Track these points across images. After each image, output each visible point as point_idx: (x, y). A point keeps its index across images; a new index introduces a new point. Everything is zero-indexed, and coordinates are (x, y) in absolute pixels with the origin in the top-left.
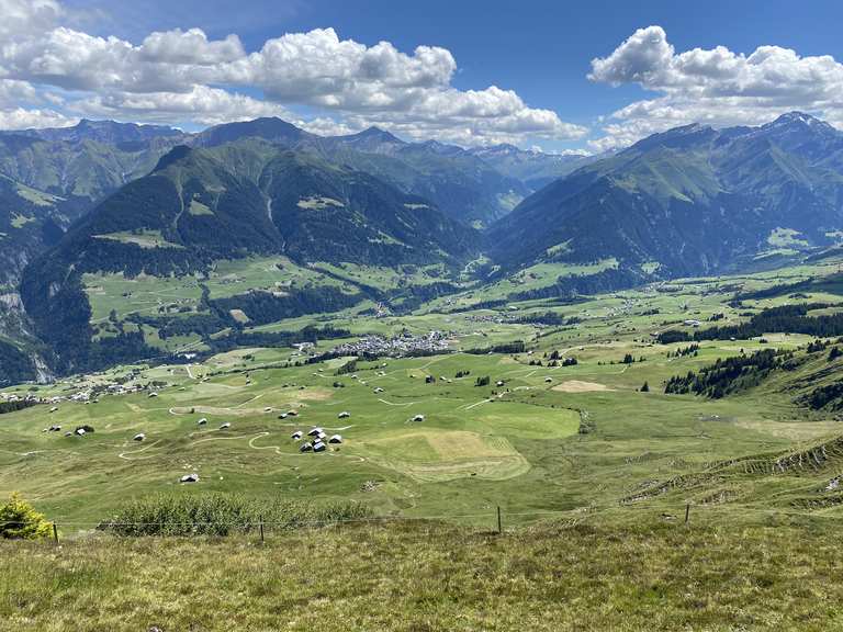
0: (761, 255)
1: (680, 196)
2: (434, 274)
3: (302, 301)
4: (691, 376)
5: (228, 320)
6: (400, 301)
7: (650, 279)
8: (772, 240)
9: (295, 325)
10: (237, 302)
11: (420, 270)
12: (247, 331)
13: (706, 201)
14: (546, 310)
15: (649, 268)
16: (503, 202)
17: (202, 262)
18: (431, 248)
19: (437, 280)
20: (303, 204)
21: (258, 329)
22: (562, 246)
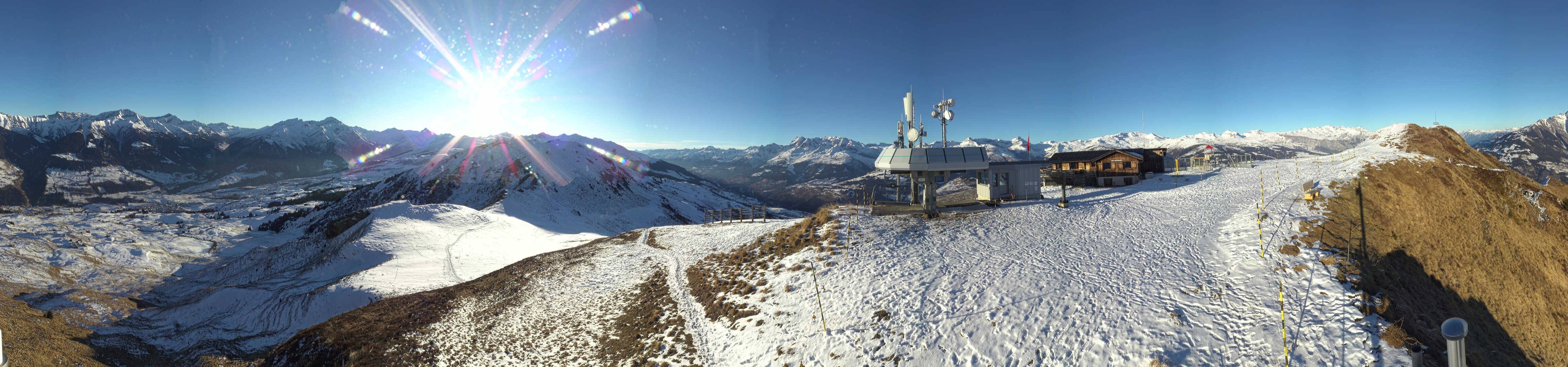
0: (321, 170)
1: (291, 146)
2: (189, 177)
3: (127, 186)
4: (270, 222)
5: (97, 192)
6: (172, 188)
7: (279, 179)
8: (325, 164)
9: (122, 195)
10: (100, 184)
11: (183, 176)
12: (104, 196)
13: (301, 149)
14: (233, 194)
15: (279, 174)
16: (221, 147)
17: (88, 167)
18: (189, 166)
19: (190, 180)
20: (133, 145)
21: (108, 196)
22: (243, 166)
